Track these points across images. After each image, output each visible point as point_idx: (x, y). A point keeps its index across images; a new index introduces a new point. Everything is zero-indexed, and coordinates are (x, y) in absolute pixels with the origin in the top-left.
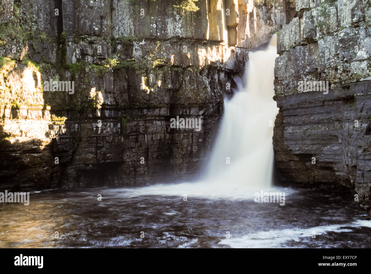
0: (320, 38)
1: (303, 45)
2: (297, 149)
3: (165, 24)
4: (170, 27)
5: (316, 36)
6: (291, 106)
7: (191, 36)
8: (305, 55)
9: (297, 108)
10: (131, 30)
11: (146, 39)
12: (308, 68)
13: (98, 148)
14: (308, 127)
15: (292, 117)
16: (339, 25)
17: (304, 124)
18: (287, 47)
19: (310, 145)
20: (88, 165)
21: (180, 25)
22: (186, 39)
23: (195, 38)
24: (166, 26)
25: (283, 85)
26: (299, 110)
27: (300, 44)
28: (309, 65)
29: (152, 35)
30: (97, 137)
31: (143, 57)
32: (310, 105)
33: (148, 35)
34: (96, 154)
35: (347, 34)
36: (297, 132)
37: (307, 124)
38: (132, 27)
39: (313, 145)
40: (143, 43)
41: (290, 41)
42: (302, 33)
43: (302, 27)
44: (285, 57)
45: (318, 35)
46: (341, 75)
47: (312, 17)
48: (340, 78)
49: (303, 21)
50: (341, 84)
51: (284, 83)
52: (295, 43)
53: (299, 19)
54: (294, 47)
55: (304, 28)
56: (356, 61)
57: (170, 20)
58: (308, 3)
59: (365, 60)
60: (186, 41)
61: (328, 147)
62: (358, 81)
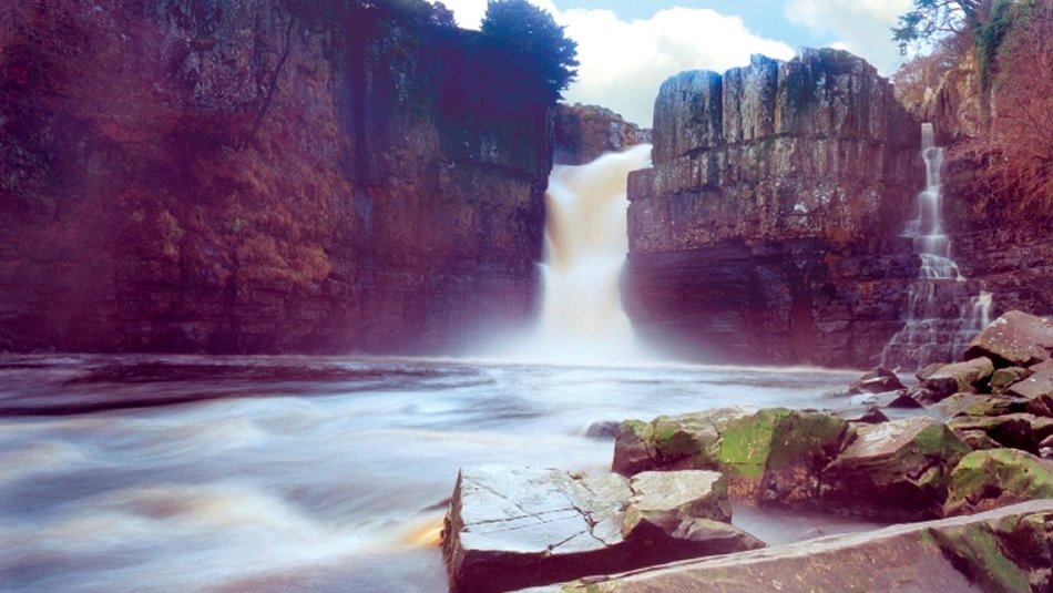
0: (724, 185)
1: (693, 192)
3: (478, 143)
4: (484, 148)
5: (718, 182)
7: (506, 164)
8: (694, 204)
10: (436, 147)
11: (457, 162)
16: (767, 174)
18: (657, 192)
21: (494, 148)
22: (499, 166)
23: (511, 167)
24: (479, 147)
27: (688, 190)
28: (702, 216)
33: (459, 155)
35: (782, 184)
40: (453, 166)
41: (666, 185)
42: (695, 176)
43: (696, 170)
44: (653, 204)
45: (721, 182)
46: (769, 229)
47: (714, 159)
48: (767, 234)
49: (697, 162)
50: (767, 240)
51: (650, 236)
52: (681, 189)
53: (692, 158)
54: (677, 194)
55: (700, 171)
56: (793, 215)
57: (483, 139)
58: (707, 141)
59: (805, 215)
60: (499, 170)
61: (720, 315)
62: (797, 238)
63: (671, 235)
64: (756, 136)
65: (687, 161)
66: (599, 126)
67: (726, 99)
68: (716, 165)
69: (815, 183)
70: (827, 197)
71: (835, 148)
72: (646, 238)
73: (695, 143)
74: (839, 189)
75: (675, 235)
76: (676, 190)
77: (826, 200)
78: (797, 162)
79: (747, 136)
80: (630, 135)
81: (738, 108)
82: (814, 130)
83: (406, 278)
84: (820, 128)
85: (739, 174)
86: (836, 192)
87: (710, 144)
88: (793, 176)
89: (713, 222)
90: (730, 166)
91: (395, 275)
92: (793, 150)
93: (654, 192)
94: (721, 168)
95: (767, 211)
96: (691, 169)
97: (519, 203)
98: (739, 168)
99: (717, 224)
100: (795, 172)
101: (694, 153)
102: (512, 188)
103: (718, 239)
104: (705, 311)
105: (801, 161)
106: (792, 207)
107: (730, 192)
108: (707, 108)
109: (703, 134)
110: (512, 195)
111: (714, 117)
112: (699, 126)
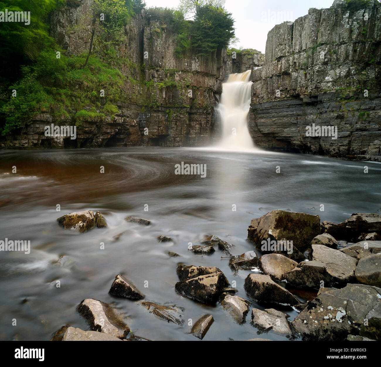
0: (292, 72)
1: (278, 76)
2: (267, 130)
3: (191, 64)
4: (193, 65)
5: (289, 70)
6: (265, 108)
7: (203, 71)
8: (278, 81)
9: (270, 109)
10: (174, 66)
11: (182, 71)
12: (281, 88)
13: (159, 127)
14: (276, 119)
15: (265, 114)
16: (313, 64)
17: (274, 117)
18: (263, 78)
19: (276, 128)
20: (154, 135)
21: (198, 65)
22: (200, 72)
23: (205, 72)
24: (191, 65)
25: (259, 98)
26: (271, 110)
27: (276, 75)
28: (282, 86)
29: (185, 69)
30: (159, 121)
31: (180, 80)
32: (279, 108)
33: (183, 68)
34: (158, 130)
35: (319, 68)
36: (267, 122)
37: (276, 117)
38: (175, 64)
39: (278, 128)
40: (180, 73)
41: (267, 74)
42: (279, 69)
43: (279, 66)
44: (261, 83)
45: (291, 70)
46: (312, 90)
47: (288, 61)
48: (310, 92)
49: (280, 63)
50: (310, 95)
51: (260, 96)
52: (273, 75)
53: (278, 62)
54: (271, 78)
55: (281, 66)
56: (325, 82)
57: (193, 62)
58: (285, 53)
59: (331, 81)
60: (200, 73)
61: (288, 129)
62: (325, 93)
63: (268, 95)
64: (308, 47)
65: (275, 63)
66: (250, 57)
67: (295, 33)
68: (288, 63)
69: (337, 66)
70: (344, 72)
71: (351, 48)
72: (258, 97)
73: (279, 54)
74: (351, 68)
75: (269, 95)
76: (271, 76)
77: (343, 74)
78: (329, 57)
79: (304, 48)
80: (262, 58)
81: (300, 36)
82: (339, 40)
83: (159, 116)
84: (343, 38)
85: (299, 66)
86: (349, 69)
87: (287, 54)
88: (325, 63)
89: (286, 89)
90: (295, 63)
91: (155, 115)
92: (326, 51)
93: (262, 78)
94: (291, 64)
95: (311, 81)
96: (277, 66)
97: (209, 86)
98: (299, 63)
99: (288, 89)
100: (327, 62)
101: (279, 59)
102: (206, 80)
103: (288, 96)
104: (281, 127)
105: (331, 56)
106: (324, 78)
107: (294, 74)
108: (286, 38)
109: (284, 50)
110: (206, 83)
111: (289, 41)
112: (282, 47)
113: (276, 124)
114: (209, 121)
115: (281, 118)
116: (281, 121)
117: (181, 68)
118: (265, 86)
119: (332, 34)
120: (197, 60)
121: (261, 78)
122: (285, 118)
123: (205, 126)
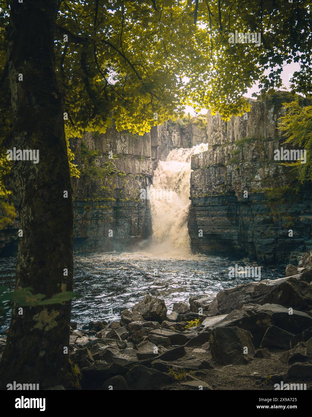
0: (227, 164)
1: (214, 167)
2: (207, 231)
3: (116, 144)
4: (119, 146)
5: (225, 162)
7: (132, 153)
8: (216, 173)
9: (209, 206)
10: (93, 148)
11: (103, 154)
14: (216, 218)
15: (204, 211)
16: (243, 159)
17: (213, 216)
18: (201, 166)
19: (216, 229)
23: (135, 154)
24: (116, 146)
27: (212, 166)
28: (219, 180)
29: (107, 152)
31: (101, 166)
33: (105, 151)
35: (249, 165)
36: (207, 221)
37: (215, 216)
38: (94, 145)
39: (218, 229)
40: (101, 156)
41: (204, 163)
42: (215, 159)
43: (215, 156)
44: (199, 173)
46: (244, 188)
47: (223, 151)
49: (216, 152)
51: (198, 189)
52: (210, 165)
53: (214, 150)
54: (208, 168)
55: (217, 156)
56: (254, 181)
57: (118, 142)
58: (220, 141)
59: (260, 181)
60: (129, 156)
61: (229, 230)
62: (255, 193)
64: (239, 140)
68: (223, 154)
69: (266, 164)
70: (272, 171)
72: (196, 190)
73: (214, 142)
75: (207, 189)
76: (208, 166)
77: (271, 173)
78: (256, 153)
81: (233, 125)
82: (267, 136)
84: (269, 135)
86: (277, 168)
87: (222, 143)
88: (254, 160)
90: (229, 155)
92: (254, 147)
95: (243, 179)
96: (213, 155)
97: (141, 172)
99: (225, 184)
100: (256, 159)
101: (215, 147)
102: (136, 165)
103: (226, 191)
104: (222, 228)
105: (259, 152)
106: (254, 177)
107: (229, 167)
108: (220, 125)
109: (218, 137)
110: (136, 168)
111: (223, 129)
112: (216, 134)
113: (216, 224)
114: (142, 216)
115: (220, 217)
116: (221, 221)
117: (103, 150)
118: (203, 177)
119: (259, 129)
120: (123, 140)
121: (199, 167)
122: (224, 218)
123: (136, 224)
